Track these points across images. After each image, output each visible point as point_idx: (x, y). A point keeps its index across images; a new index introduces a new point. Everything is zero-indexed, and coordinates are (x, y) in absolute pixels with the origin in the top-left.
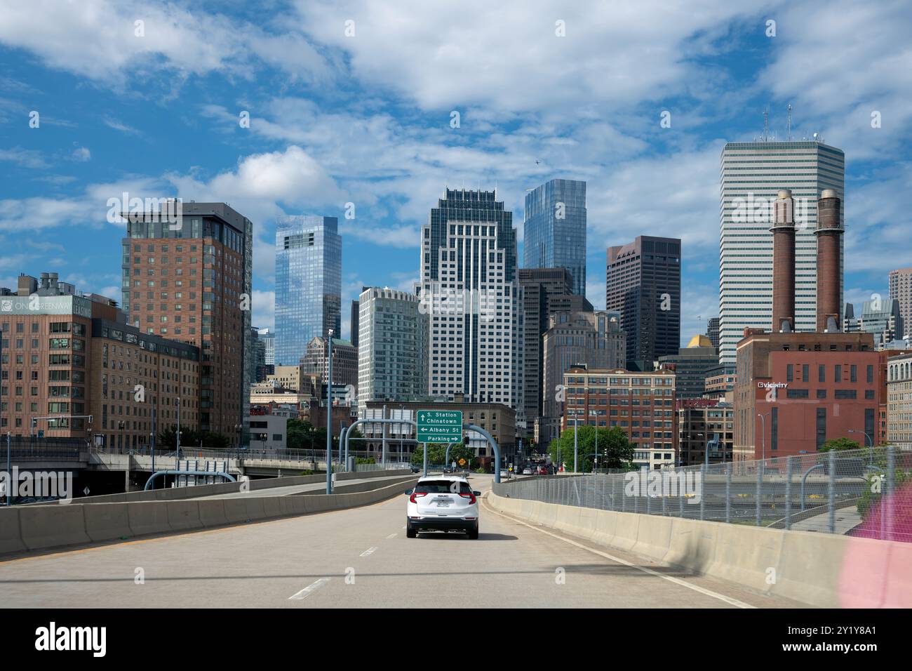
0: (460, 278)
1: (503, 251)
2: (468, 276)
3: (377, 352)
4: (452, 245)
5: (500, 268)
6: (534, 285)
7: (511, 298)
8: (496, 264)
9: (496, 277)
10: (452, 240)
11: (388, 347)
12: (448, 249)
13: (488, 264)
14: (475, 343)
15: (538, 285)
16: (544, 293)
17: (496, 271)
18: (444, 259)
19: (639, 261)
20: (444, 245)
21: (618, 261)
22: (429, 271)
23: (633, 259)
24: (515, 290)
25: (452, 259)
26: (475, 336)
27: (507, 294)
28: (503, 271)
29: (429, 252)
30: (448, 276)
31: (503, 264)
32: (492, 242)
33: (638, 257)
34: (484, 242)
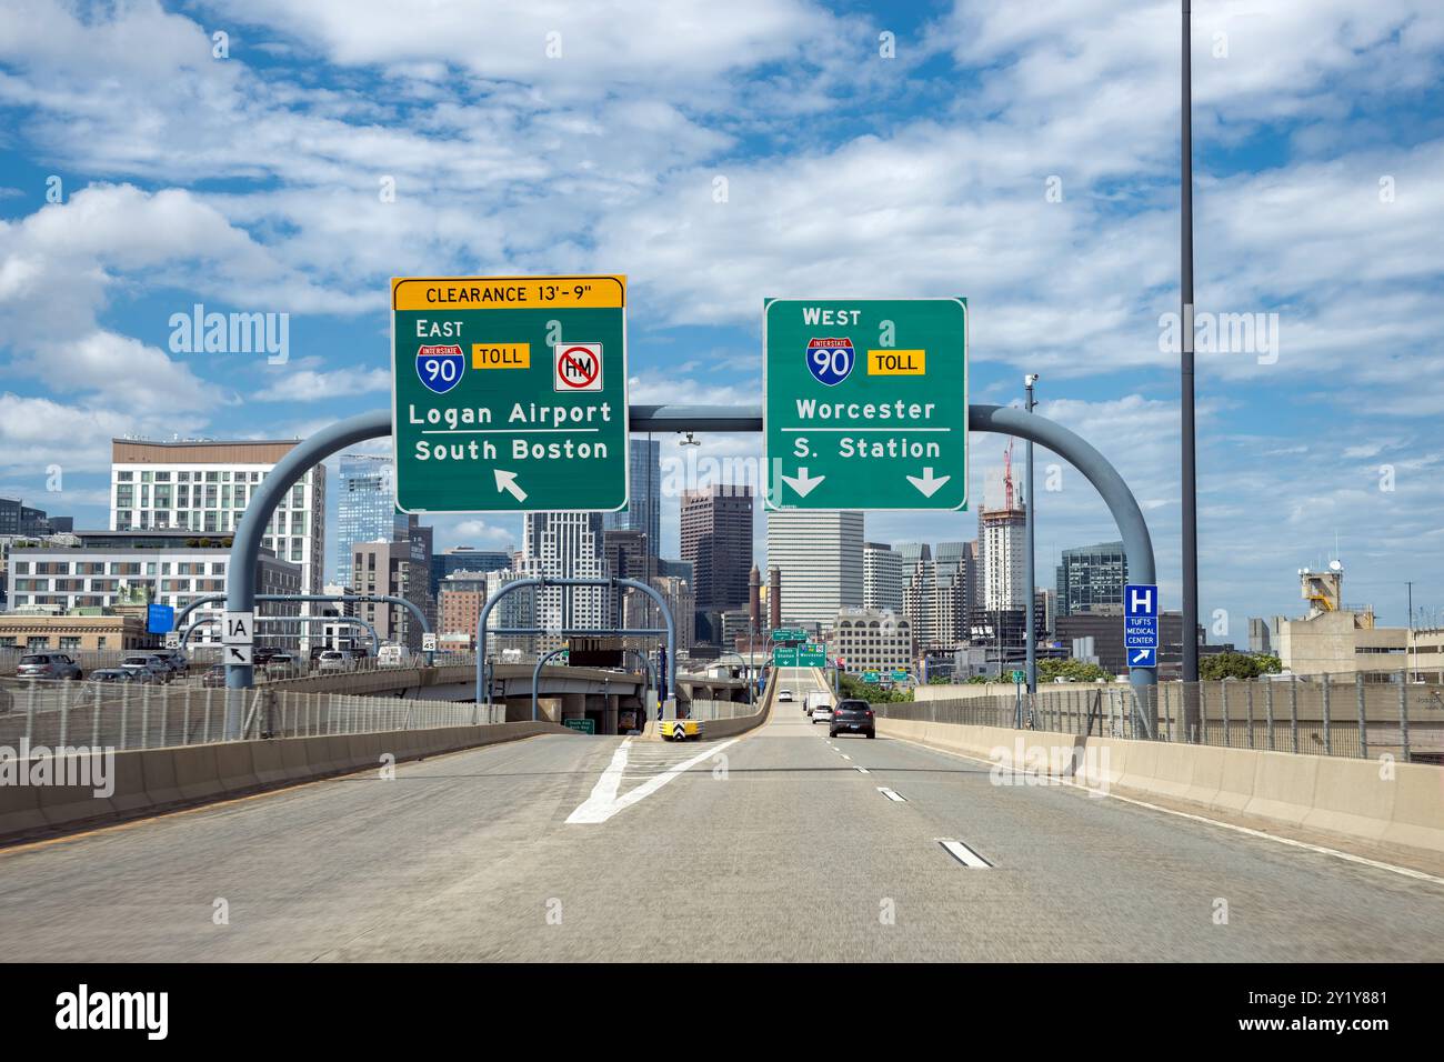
0: (559, 556)
1: (593, 534)
2: (565, 554)
3: (503, 621)
4: (552, 530)
5: (590, 547)
6: (613, 546)
7: (599, 571)
8: (587, 544)
9: (587, 555)
10: (552, 525)
11: (511, 617)
12: (549, 533)
13: (581, 544)
14: (571, 608)
15: (617, 546)
16: (622, 553)
17: (587, 550)
18: (546, 540)
19: (712, 508)
20: (545, 529)
21: (692, 505)
22: (532, 549)
23: (706, 506)
24: (603, 564)
25: (552, 540)
26: (571, 602)
27: (597, 568)
28: (593, 550)
29: (533, 533)
30: (549, 554)
31: (593, 544)
32: (584, 526)
33: (710, 505)
34: (578, 526)
